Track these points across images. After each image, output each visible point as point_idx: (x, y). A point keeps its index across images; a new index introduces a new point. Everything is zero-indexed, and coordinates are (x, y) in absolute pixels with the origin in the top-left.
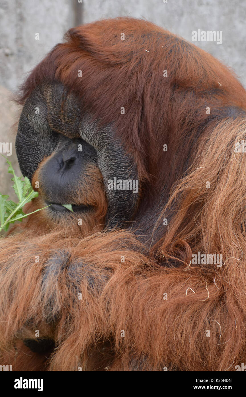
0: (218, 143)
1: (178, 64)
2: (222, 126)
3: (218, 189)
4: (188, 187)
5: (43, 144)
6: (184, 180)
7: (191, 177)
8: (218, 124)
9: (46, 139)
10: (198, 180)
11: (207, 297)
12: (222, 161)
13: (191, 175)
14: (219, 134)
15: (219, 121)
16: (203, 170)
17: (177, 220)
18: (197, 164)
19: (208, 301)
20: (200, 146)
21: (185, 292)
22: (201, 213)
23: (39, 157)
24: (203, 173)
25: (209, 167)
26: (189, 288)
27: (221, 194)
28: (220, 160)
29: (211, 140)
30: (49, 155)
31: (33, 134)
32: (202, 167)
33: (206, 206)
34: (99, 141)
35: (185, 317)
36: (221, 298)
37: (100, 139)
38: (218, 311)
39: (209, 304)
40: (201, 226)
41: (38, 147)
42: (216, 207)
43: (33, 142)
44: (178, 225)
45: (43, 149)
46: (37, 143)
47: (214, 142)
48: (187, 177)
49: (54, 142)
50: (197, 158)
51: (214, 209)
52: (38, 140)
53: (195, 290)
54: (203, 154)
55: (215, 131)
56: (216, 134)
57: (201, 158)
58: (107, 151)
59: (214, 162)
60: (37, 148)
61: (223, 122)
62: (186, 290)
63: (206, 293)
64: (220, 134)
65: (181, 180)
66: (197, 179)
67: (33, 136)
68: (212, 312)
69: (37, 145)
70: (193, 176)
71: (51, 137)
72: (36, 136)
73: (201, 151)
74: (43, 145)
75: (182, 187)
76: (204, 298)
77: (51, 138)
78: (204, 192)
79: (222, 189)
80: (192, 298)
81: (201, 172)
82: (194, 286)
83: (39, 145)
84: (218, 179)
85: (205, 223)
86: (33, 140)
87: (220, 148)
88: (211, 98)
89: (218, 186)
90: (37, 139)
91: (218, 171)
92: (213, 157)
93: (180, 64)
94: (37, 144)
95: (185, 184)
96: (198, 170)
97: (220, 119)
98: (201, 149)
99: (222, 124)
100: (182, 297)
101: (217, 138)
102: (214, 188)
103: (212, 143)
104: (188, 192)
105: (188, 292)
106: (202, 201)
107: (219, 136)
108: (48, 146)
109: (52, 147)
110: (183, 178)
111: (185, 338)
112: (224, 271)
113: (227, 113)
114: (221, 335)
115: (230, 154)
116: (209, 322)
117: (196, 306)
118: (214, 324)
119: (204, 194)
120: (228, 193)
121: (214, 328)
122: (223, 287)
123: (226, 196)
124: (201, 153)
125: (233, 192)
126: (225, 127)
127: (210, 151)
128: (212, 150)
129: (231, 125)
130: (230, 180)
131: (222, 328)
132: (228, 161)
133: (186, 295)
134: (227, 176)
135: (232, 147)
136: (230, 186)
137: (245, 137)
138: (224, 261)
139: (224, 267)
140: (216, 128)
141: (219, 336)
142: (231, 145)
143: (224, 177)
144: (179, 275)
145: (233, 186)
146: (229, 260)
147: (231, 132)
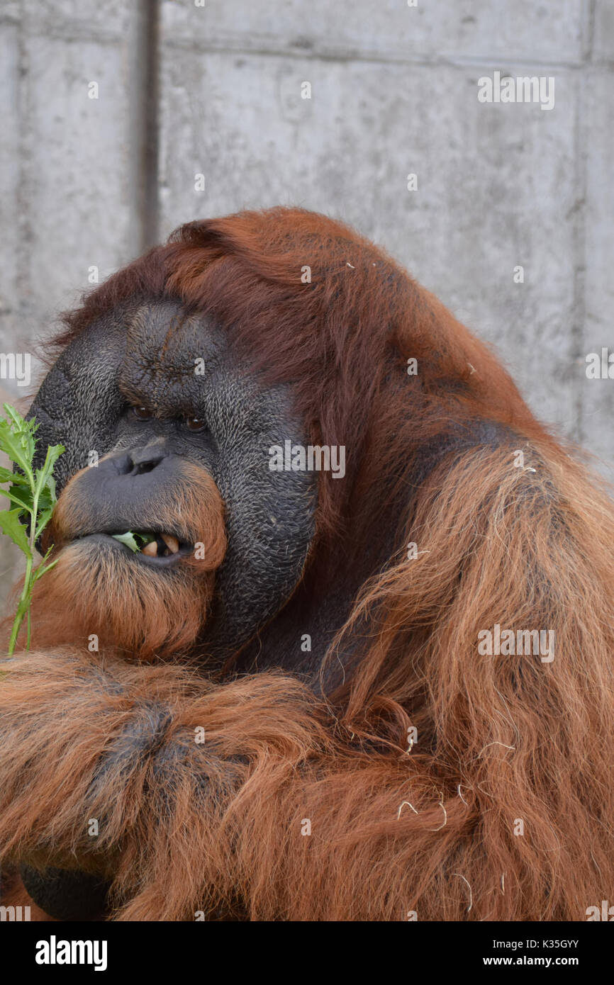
0: (459, 500)
1: (402, 309)
2: (468, 465)
3: (460, 599)
4: (393, 591)
5: (79, 439)
6: (385, 577)
7: (401, 571)
8: (459, 459)
9: (88, 426)
10: (416, 577)
11: (443, 823)
12: (469, 539)
13: (401, 566)
14: (462, 480)
15: (462, 453)
16: (428, 556)
19: (443, 834)
20: (420, 505)
21: (397, 811)
22: (425, 652)
23: (61, 466)
24: (426, 563)
25: (439, 550)
26: (406, 802)
27: (468, 611)
28: (464, 536)
29: (445, 494)
30: (82, 466)
31: (67, 410)
32: (423, 551)
33: (436, 636)
35: (394, 863)
36: (473, 827)
38: (466, 855)
39: (447, 837)
40: (427, 678)
42: (458, 638)
43: (60, 429)
44: (373, 672)
45: (74, 452)
46: (68, 434)
47: (450, 499)
48: (393, 570)
49: (102, 438)
50: (414, 533)
51: (453, 642)
52: (72, 426)
53: (418, 807)
54: (427, 524)
55: (452, 476)
56: (454, 482)
57: (422, 531)
59: (452, 540)
61: (469, 456)
62: (398, 806)
63: (440, 815)
64: (464, 482)
65: (380, 575)
66: (413, 575)
67: (65, 414)
68: (454, 856)
70: (405, 569)
72: (70, 417)
73: (423, 516)
74: (78, 443)
75: (382, 590)
76: (437, 826)
77: (100, 426)
78: (431, 604)
79: (469, 599)
80: (408, 823)
81: (424, 561)
82: (417, 798)
83: (71, 441)
84: (460, 575)
85: (435, 673)
86: (62, 425)
87: (463, 512)
88: (451, 399)
89: (460, 594)
90: (70, 423)
91: (460, 559)
92: (449, 531)
93: (405, 309)
95: (388, 585)
96: (417, 558)
97: (464, 449)
98: (422, 513)
99: (468, 460)
101: (457, 490)
102: (450, 597)
103: (445, 501)
104: (395, 602)
105: (404, 811)
107: (460, 486)
108: (86, 446)
110: (383, 571)
111: (394, 908)
112: (478, 771)
113: (479, 436)
114: (473, 907)
115: (485, 525)
116: (447, 877)
117: (420, 842)
118: (456, 883)
119: (429, 608)
120: (483, 610)
121: (456, 891)
122: (478, 803)
123: (478, 615)
124: (423, 522)
125: (493, 607)
126: (471, 468)
127: (441, 519)
128: (446, 515)
129: (487, 462)
130: (486, 579)
131: (473, 891)
132: (481, 541)
133: (397, 817)
134: (480, 572)
135: (490, 509)
136: (488, 594)
137: (518, 488)
138: (479, 750)
139: (479, 762)
140: (453, 469)
141: (467, 909)
142: (487, 506)
143: (474, 573)
144: (388, 773)
145: (493, 592)
146: (489, 749)
147: (487, 478)
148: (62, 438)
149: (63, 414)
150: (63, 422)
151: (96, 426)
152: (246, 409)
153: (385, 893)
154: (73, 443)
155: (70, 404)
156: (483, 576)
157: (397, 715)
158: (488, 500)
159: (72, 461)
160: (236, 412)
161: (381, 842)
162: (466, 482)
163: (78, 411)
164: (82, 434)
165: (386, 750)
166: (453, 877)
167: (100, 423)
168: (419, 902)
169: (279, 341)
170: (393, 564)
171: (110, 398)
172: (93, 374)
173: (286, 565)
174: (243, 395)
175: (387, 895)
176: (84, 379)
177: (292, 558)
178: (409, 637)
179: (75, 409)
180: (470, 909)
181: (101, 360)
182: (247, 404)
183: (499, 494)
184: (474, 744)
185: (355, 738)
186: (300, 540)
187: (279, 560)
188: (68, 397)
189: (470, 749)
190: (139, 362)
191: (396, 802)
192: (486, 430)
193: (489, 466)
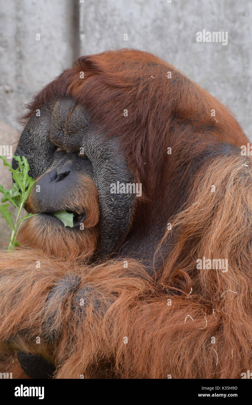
0: (213, 179)
1: (180, 95)
2: (217, 163)
3: (213, 224)
4: (183, 222)
6: (180, 215)
7: (187, 213)
8: (213, 161)
10: (193, 216)
11: (205, 326)
12: (217, 197)
13: (186, 210)
14: (214, 170)
15: (214, 159)
16: (198, 205)
17: (174, 254)
18: (193, 200)
19: (205, 330)
20: (195, 182)
21: (184, 319)
22: (198, 248)
23: (33, 175)
24: (198, 208)
25: (204, 203)
26: (188, 315)
27: (216, 230)
28: (215, 196)
29: (207, 176)
30: (42, 174)
31: (31, 150)
32: (197, 203)
33: (203, 241)
34: (102, 152)
35: (182, 343)
37: (104, 150)
39: (207, 332)
41: (33, 164)
42: (212, 242)
43: (29, 158)
44: (175, 259)
45: (37, 168)
46: (33, 160)
47: (209, 179)
48: (183, 212)
49: (48, 161)
50: (193, 195)
51: (210, 244)
52: (34, 156)
53: (194, 318)
54: (198, 190)
55: (210, 168)
56: (211, 171)
57: (196, 194)
58: (109, 165)
59: (210, 198)
60: (32, 165)
61: (218, 159)
62: (185, 317)
63: (204, 322)
64: (215, 171)
65: (177, 215)
66: (192, 214)
67: (31, 151)
69: (33, 162)
70: (189, 211)
72: (33, 152)
73: (197, 187)
74: (38, 163)
75: (178, 222)
76: (202, 327)
77: (46, 156)
78: (200, 228)
79: (217, 224)
80: (189, 325)
81: (196, 207)
82: (194, 313)
83: (35, 163)
84: (213, 214)
86: (30, 156)
87: (215, 185)
88: (208, 134)
89: (213, 222)
90: (33, 155)
91: (214, 206)
93: (182, 95)
95: (181, 219)
96: (194, 206)
97: (215, 156)
98: (196, 185)
99: (217, 161)
100: (181, 324)
101: (212, 175)
102: (209, 223)
103: (207, 180)
104: (185, 227)
105: (187, 320)
106: (198, 236)
107: (214, 173)
110: (179, 213)
111: (183, 363)
112: (221, 303)
113: (222, 150)
114: (218, 363)
115: (225, 191)
116: (206, 349)
117: (194, 334)
118: (210, 352)
119: (200, 229)
120: (224, 229)
121: (211, 356)
122: (221, 317)
123: (221, 232)
124: (197, 190)
125: (228, 228)
126: (219, 164)
127: (205, 188)
128: (207, 186)
129: (226, 162)
130: (225, 215)
131: (218, 356)
132: (223, 198)
133: (184, 322)
134: (222, 212)
135: (226, 183)
136: (225, 222)
137: (239, 174)
138: (222, 293)
139: (221, 299)
140: (211, 165)
141: (216, 364)
142: (226, 182)
143: (219, 212)
144: (180, 303)
145: (228, 221)
146: (226, 293)
147: (226, 169)
148: (31, 162)
149: (30, 151)
150: (30, 155)
151: (45, 156)
152: (99, 150)
153: (178, 356)
154: (36, 164)
155: (32, 147)
156: (224, 213)
157: (185, 277)
158: (226, 180)
159: (37, 172)
160: (95, 151)
161: (176, 333)
162: (216, 171)
163: (36, 150)
164: (39, 159)
165: (179, 293)
166: (210, 349)
167: (46, 154)
168: (194, 361)
169: (113, 117)
170: (183, 210)
171: (48, 144)
172: (39, 133)
173: (120, 219)
174: (98, 143)
175: (179, 358)
176: (35, 136)
177: (123, 216)
178: (192, 241)
179: (35, 149)
180: (217, 364)
181: (42, 127)
182: (100, 147)
183: (231, 177)
184: (219, 290)
185: (165, 289)
186: (126, 208)
187: (117, 217)
188: (31, 143)
189: (217, 292)
190: (57, 128)
191: (184, 315)
192: (225, 147)
193: (227, 164)
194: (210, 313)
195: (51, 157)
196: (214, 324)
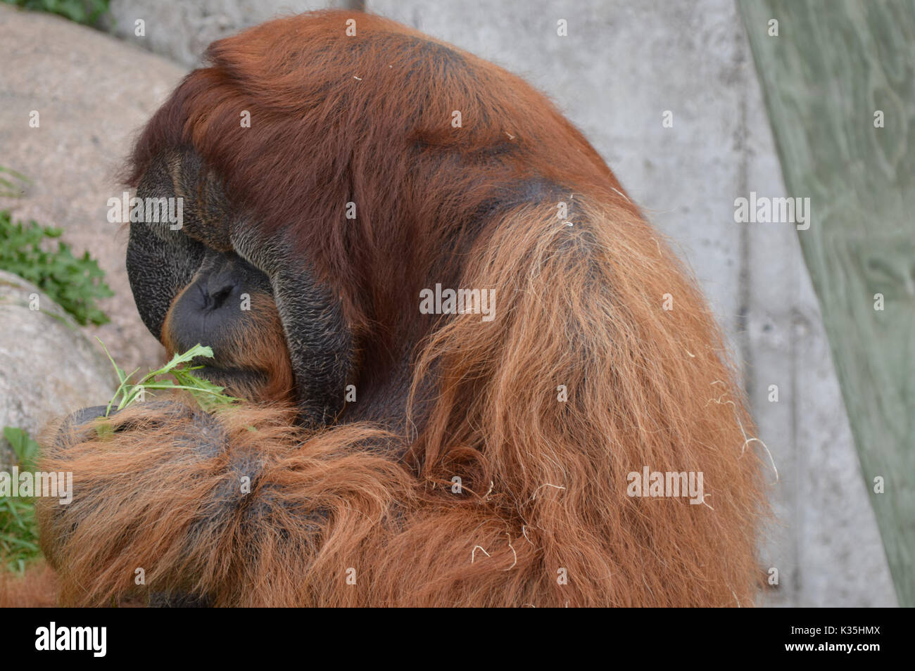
0: (501, 258)
2: (511, 224)
3: (504, 352)
4: (446, 349)
6: (437, 336)
7: (450, 330)
10: (464, 335)
11: (513, 562)
13: (449, 326)
14: (504, 239)
17: (439, 416)
19: (514, 571)
21: (470, 555)
24: (472, 318)
26: (478, 546)
27: (510, 364)
28: (505, 292)
29: (490, 253)
31: (156, 244)
39: (518, 575)
41: (168, 269)
42: (500, 390)
43: (157, 259)
44: (443, 425)
45: (177, 273)
46: (166, 261)
47: (493, 257)
48: (443, 328)
51: (497, 394)
52: (166, 254)
53: (489, 550)
55: (498, 235)
56: (498, 241)
60: (165, 270)
61: (512, 216)
62: (471, 551)
63: (510, 554)
64: (506, 240)
65: (431, 336)
66: (461, 332)
67: (156, 247)
68: (526, 589)
69: (165, 265)
70: (454, 327)
71: (189, 249)
74: (177, 266)
75: (435, 350)
76: (508, 566)
77: (190, 251)
78: (480, 359)
79: (510, 353)
81: (469, 318)
83: (169, 266)
84: (504, 331)
86: (158, 255)
87: (504, 269)
88: (494, 163)
89: (504, 347)
90: (164, 253)
91: (504, 315)
94: (164, 262)
95: (441, 343)
96: (464, 316)
99: (511, 219)
101: (500, 249)
103: (490, 259)
104: (451, 359)
107: (503, 244)
108: (185, 267)
109: (193, 268)
110: (434, 331)
113: (525, 192)
115: (523, 281)
123: (519, 367)
125: (533, 359)
126: (515, 225)
127: (486, 276)
128: (490, 272)
129: (528, 219)
130: (525, 333)
132: (523, 296)
133: (470, 562)
134: (520, 327)
135: (528, 265)
136: (528, 345)
137: (556, 242)
138: (533, 491)
139: (532, 503)
140: (499, 227)
142: (526, 262)
143: (514, 329)
145: (533, 345)
146: (541, 490)
147: (527, 235)
154: (173, 267)
156: (523, 330)
158: (528, 256)
170: (442, 324)
183: (537, 250)
184: (527, 486)
185: (436, 487)
189: (525, 490)
191: (469, 547)
192: (531, 186)
193: (529, 224)
194: (517, 533)
195: (200, 250)
196: (528, 557)
